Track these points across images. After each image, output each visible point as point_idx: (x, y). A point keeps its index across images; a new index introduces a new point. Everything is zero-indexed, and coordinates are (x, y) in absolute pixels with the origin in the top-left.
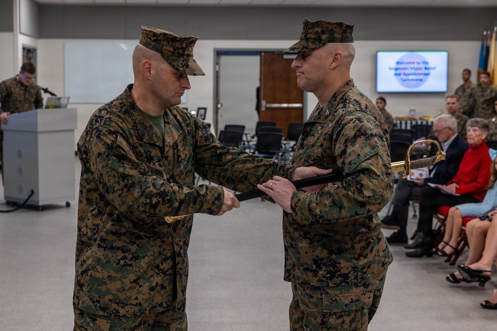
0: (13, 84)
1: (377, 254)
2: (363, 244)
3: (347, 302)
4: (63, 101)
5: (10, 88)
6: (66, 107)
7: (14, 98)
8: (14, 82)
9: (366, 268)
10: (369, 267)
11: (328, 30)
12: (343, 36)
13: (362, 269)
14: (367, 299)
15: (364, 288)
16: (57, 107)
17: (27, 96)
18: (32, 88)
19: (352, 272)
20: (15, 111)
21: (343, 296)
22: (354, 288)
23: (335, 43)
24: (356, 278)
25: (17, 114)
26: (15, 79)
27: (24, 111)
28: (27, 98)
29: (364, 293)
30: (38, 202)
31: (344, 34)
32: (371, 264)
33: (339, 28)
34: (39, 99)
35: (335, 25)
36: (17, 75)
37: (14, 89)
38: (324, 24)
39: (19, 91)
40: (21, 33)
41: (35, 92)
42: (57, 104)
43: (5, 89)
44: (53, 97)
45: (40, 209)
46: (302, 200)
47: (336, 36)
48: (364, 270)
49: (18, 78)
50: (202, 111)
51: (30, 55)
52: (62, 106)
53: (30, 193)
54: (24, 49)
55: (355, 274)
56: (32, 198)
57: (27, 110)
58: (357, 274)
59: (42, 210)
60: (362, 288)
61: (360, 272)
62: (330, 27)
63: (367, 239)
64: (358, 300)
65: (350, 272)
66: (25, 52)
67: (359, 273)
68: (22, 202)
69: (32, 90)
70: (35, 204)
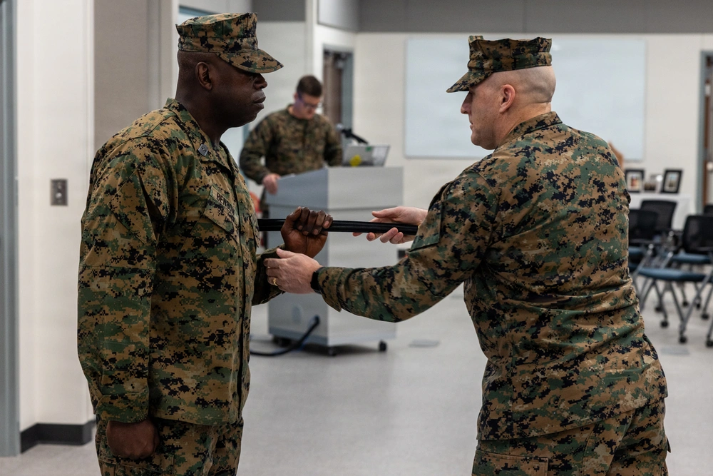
0: (283, 120)
1: (552, 403)
2: (527, 378)
3: (499, 467)
4: (377, 154)
5: (278, 126)
6: (382, 164)
7: (286, 146)
8: (283, 117)
9: (528, 420)
10: (533, 419)
11: (489, 53)
12: (515, 59)
13: (522, 419)
14: (532, 470)
15: (527, 450)
16: (366, 163)
17: (308, 142)
18: (317, 126)
19: (503, 420)
20: (290, 170)
21: (494, 457)
22: (511, 448)
23: (504, 72)
24: (509, 430)
25: (293, 176)
26: (286, 112)
27: (306, 169)
28: (309, 146)
29: (526, 459)
30: (326, 339)
31: (517, 57)
32: (537, 416)
33: (506, 47)
34: (333, 148)
35: (500, 45)
36: (290, 106)
37: (284, 128)
38: (483, 45)
39: (293, 133)
40: (319, 23)
41: (323, 134)
42: (365, 159)
43: (268, 130)
44: (362, 145)
45: (331, 352)
46: (330, 278)
47: (504, 60)
48: (525, 422)
49: (291, 110)
50: (674, 177)
51: (341, 64)
52: (375, 162)
53: (313, 322)
54: (326, 53)
55: (509, 424)
56: (316, 333)
57: (311, 169)
58: (512, 424)
59: (334, 355)
60: (523, 449)
61: (517, 422)
62: (492, 49)
63: (534, 371)
64: (516, 469)
65: (500, 419)
66: (331, 59)
67: (515, 424)
68: (298, 338)
69: (317, 131)
70: (320, 342)
